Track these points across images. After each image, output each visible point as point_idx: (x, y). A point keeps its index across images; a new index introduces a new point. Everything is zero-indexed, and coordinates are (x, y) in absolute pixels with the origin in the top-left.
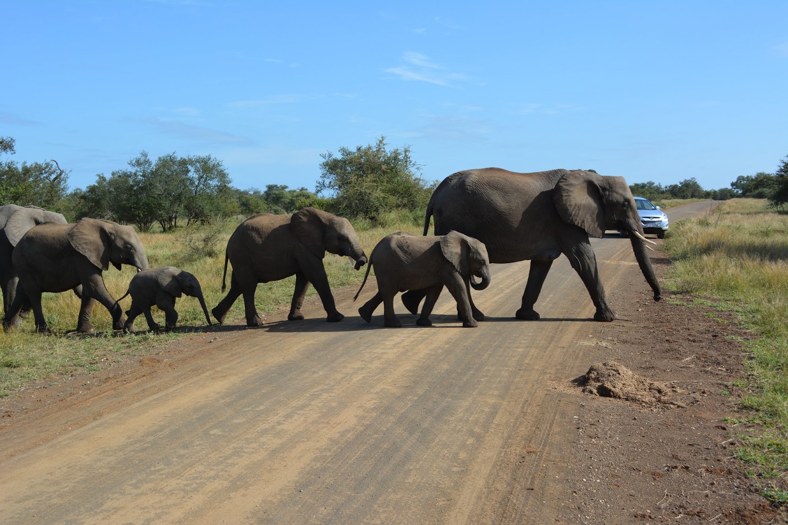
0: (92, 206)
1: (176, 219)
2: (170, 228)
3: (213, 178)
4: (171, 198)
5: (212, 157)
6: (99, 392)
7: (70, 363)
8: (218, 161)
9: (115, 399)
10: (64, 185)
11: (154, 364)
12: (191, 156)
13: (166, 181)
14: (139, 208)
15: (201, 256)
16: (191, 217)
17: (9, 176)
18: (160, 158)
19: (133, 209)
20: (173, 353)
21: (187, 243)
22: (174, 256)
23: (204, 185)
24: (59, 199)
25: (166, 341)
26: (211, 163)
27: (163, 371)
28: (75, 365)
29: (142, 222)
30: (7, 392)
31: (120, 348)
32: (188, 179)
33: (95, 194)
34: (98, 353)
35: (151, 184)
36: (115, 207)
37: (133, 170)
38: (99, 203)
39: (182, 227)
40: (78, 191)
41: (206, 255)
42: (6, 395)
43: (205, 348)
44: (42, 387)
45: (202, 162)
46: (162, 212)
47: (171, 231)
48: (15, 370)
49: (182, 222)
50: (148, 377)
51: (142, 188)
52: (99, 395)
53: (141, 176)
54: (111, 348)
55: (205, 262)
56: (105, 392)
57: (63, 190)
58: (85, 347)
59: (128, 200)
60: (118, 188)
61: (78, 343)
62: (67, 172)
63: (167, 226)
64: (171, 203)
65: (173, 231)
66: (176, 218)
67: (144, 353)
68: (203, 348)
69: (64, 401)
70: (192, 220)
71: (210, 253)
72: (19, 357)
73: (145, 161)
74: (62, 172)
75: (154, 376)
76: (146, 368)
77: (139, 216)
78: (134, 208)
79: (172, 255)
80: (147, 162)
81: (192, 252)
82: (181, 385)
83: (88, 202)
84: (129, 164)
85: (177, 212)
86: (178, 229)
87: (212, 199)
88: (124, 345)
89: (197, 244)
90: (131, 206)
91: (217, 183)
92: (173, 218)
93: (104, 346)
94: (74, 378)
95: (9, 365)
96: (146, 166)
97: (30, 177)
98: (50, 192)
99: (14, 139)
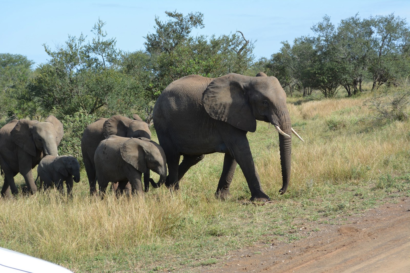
0: (277, 74)
1: (360, 83)
2: (355, 92)
3: (398, 38)
4: (355, 61)
5: (396, 16)
6: (301, 262)
7: (270, 231)
8: (401, 20)
9: (317, 269)
10: (251, 55)
11: (353, 233)
12: (374, 16)
13: (349, 44)
14: (324, 73)
15: (391, 120)
16: (377, 80)
17: (200, 50)
18: (342, 21)
19: (317, 75)
20: (371, 222)
21: (375, 107)
22: (362, 121)
23: (388, 45)
24: (246, 70)
25: (362, 209)
26: (394, 23)
27: (362, 240)
28: (275, 234)
29: (327, 87)
30: (215, 260)
31: (317, 217)
32: (372, 40)
33: (280, 62)
34: (296, 221)
35: (334, 49)
36: (300, 74)
37: (315, 35)
38: (284, 71)
39: (366, 90)
40: (263, 60)
41: (395, 119)
42: (214, 263)
43: (403, 216)
44: (246, 255)
45: (385, 21)
46: (347, 76)
47: (356, 95)
48: (219, 238)
49: (367, 85)
50: (348, 246)
51: (325, 54)
52: (301, 264)
53: (325, 41)
54: (308, 217)
55: (395, 126)
56: (307, 262)
57: (250, 60)
58: (282, 216)
59: (311, 66)
60: (301, 54)
61: (275, 212)
62: (253, 42)
63: (352, 90)
64: (355, 67)
65: (359, 95)
66: (360, 81)
67: (341, 221)
68: (401, 217)
69: (268, 269)
70: (377, 83)
71: (399, 117)
72: (221, 226)
73: (327, 25)
74: (247, 42)
75: (355, 246)
76: (345, 238)
77: (324, 82)
78: (318, 73)
79: (360, 121)
80: (330, 26)
81: (381, 116)
82: (383, 256)
83: (273, 71)
84: (312, 29)
85: (361, 75)
86: (363, 92)
87: (397, 60)
88: (320, 214)
89: (386, 107)
90: (315, 72)
91: (402, 43)
92: (358, 82)
93: (301, 215)
94: (275, 247)
95: (213, 234)
96: (329, 30)
97: (219, 49)
98: (238, 63)
99: (202, 13)
